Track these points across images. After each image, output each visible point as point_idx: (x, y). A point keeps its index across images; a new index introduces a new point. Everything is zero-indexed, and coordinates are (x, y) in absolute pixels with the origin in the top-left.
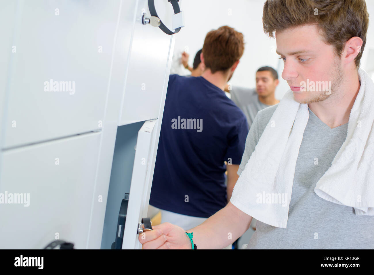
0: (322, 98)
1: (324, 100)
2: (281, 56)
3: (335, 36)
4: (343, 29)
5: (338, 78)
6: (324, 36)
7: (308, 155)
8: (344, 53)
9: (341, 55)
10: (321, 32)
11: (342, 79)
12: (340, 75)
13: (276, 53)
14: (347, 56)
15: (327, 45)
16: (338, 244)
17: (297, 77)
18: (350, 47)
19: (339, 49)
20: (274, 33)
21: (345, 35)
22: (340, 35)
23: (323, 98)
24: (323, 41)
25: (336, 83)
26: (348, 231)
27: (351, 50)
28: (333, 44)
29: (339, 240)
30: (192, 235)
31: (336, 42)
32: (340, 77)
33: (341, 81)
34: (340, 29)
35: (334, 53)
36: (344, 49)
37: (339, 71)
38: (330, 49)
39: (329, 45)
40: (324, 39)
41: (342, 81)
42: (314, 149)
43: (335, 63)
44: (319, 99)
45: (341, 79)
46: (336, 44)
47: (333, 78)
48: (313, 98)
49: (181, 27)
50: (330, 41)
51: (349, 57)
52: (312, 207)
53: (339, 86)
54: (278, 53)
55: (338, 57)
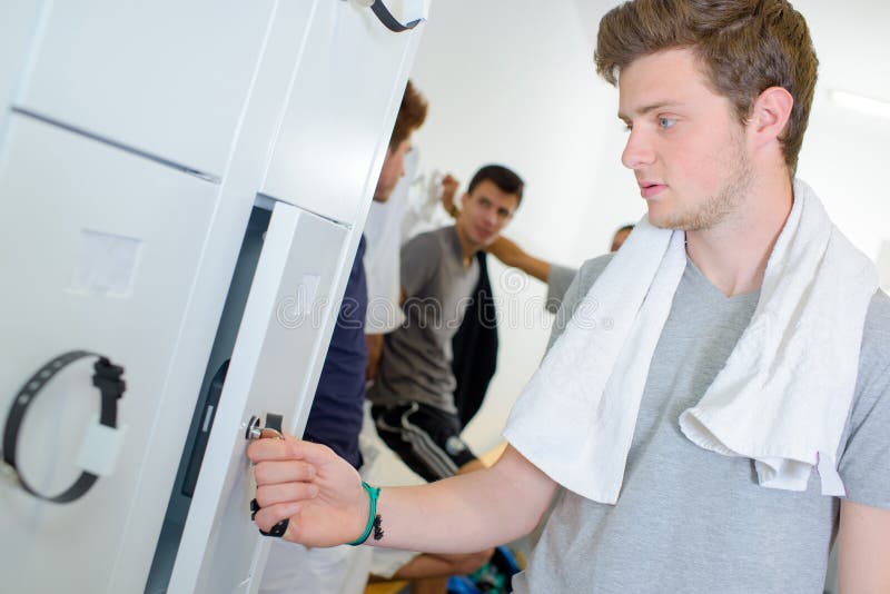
3: (731, 80)
6: (709, 75)
9: (746, 123)
10: (703, 65)
12: (744, 168)
14: (761, 130)
17: (654, 163)
18: (767, 110)
20: (616, 73)
21: (753, 79)
22: (741, 80)
24: (707, 85)
25: (736, 186)
27: (768, 118)
28: (728, 95)
30: (378, 494)
32: (746, 173)
33: (747, 183)
35: (730, 115)
36: (753, 112)
37: (743, 161)
39: (719, 96)
40: (707, 80)
41: (750, 185)
43: (732, 138)
45: (746, 180)
51: (765, 131)
52: (662, 458)
55: (738, 126)
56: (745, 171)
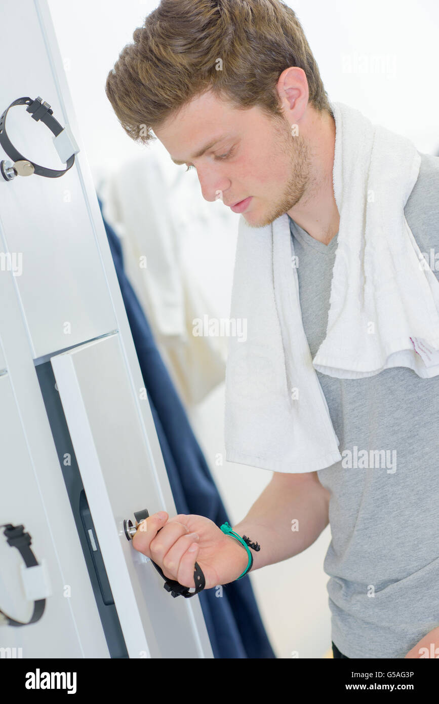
0: (292, 199)
1: (299, 200)
2: (185, 164)
3: (250, 90)
5: (297, 152)
6: (233, 99)
7: (311, 314)
8: (285, 104)
9: (281, 111)
10: (224, 94)
12: (299, 143)
13: (175, 164)
14: (293, 106)
15: (246, 111)
17: (230, 186)
18: (290, 89)
19: (272, 105)
21: (265, 78)
22: (258, 83)
23: (294, 198)
24: (236, 107)
25: (300, 161)
27: (294, 93)
28: (255, 103)
31: (259, 97)
33: (306, 152)
34: (253, 75)
35: (267, 115)
36: (280, 98)
38: (256, 114)
39: (249, 109)
40: (234, 104)
41: (308, 152)
42: (316, 298)
43: (278, 130)
44: (288, 202)
46: (260, 99)
47: (290, 156)
48: (276, 207)
49: (74, 155)
51: (297, 105)
53: (309, 164)
54: (178, 162)
55: (277, 118)
56: (300, 146)
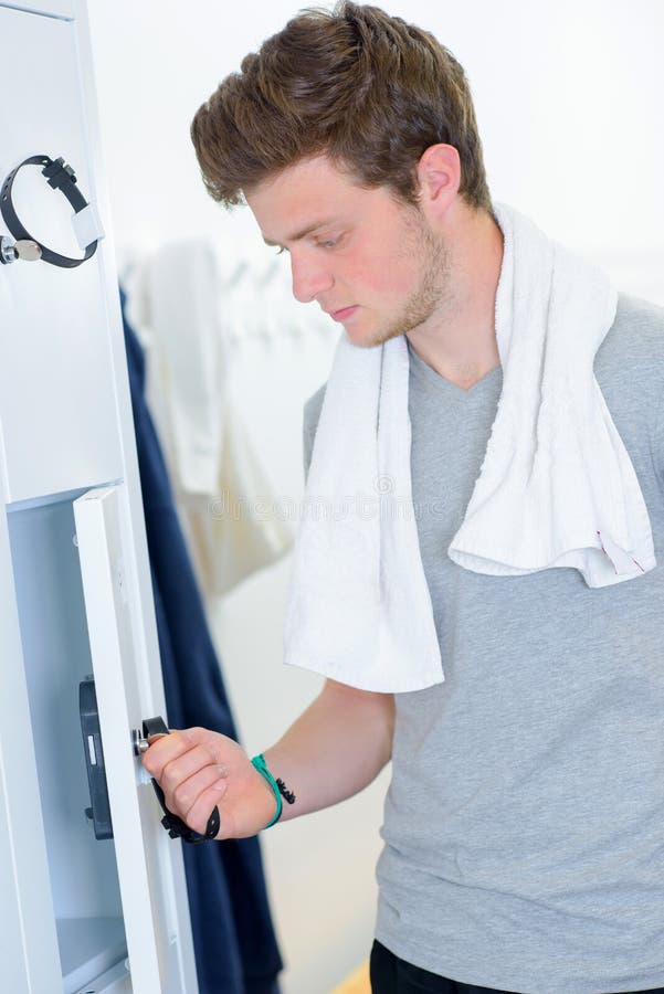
0: (414, 318)
3: (380, 164)
4: (395, 142)
5: (432, 257)
6: (354, 171)
8: (425, 192)
9: (417, 199)
10: (343, 164)
11: (445, 254)
12: (434, 246)
14: (435, 196)
15: (370, 192)
16: (557, 681)
17: (332, 287)
18: (434, 173)
19: (405, 188)
21: (403, 152)
22: (391, 157)
23: (417, 317)
24: (356, 184)
25: (434, 269)
26: (569, 640)
27: (439, 179)
28: (383, 184)
29: (556, 670)
31: (390, 176)
33: (444, 259)
34: (386, 145)
36: (419, 183)
39: (374, 188)
40: (355, 178)
41: (448, 259)
43: (409, 225)
44: (407, 322)
45: (442, 256)
46: (393, 179)
47: (420, 261)
49: (97, 241)
50: (372, 180)
51: (440, 196)
53: (447, 275)
54: (270, 242)
55: (410, 207)
56: (436, 250)
